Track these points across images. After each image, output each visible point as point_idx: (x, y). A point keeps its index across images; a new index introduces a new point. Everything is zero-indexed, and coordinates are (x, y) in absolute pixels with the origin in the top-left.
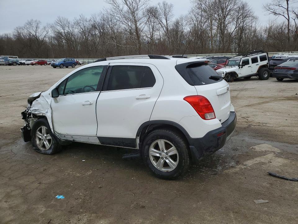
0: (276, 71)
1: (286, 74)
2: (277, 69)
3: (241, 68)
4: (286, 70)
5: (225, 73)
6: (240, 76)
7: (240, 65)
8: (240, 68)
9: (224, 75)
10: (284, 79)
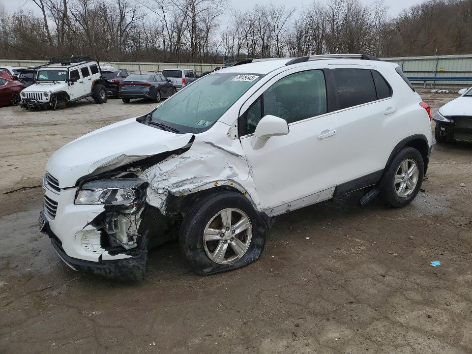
0: (123, 89)
1: (141, 93)
2: (125, 86)
3: (72, 84)
4: (140, 86)
5: (49, 94)
6: (72, 98)
7: (69, 80)
8: (69, 85)
9: (49, 98)
10: (131, 100)
